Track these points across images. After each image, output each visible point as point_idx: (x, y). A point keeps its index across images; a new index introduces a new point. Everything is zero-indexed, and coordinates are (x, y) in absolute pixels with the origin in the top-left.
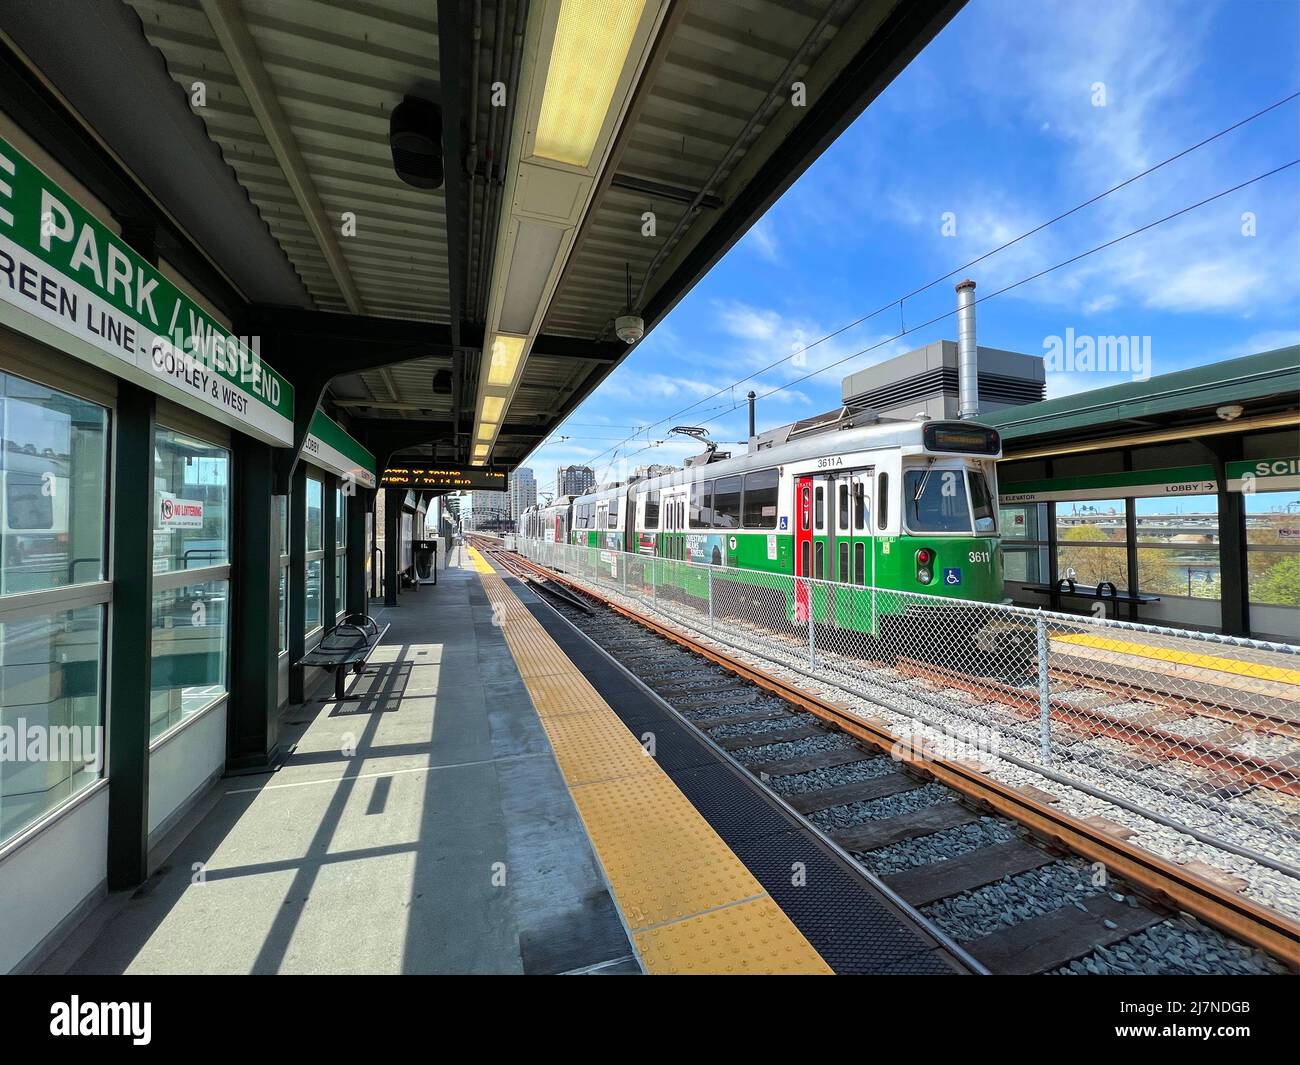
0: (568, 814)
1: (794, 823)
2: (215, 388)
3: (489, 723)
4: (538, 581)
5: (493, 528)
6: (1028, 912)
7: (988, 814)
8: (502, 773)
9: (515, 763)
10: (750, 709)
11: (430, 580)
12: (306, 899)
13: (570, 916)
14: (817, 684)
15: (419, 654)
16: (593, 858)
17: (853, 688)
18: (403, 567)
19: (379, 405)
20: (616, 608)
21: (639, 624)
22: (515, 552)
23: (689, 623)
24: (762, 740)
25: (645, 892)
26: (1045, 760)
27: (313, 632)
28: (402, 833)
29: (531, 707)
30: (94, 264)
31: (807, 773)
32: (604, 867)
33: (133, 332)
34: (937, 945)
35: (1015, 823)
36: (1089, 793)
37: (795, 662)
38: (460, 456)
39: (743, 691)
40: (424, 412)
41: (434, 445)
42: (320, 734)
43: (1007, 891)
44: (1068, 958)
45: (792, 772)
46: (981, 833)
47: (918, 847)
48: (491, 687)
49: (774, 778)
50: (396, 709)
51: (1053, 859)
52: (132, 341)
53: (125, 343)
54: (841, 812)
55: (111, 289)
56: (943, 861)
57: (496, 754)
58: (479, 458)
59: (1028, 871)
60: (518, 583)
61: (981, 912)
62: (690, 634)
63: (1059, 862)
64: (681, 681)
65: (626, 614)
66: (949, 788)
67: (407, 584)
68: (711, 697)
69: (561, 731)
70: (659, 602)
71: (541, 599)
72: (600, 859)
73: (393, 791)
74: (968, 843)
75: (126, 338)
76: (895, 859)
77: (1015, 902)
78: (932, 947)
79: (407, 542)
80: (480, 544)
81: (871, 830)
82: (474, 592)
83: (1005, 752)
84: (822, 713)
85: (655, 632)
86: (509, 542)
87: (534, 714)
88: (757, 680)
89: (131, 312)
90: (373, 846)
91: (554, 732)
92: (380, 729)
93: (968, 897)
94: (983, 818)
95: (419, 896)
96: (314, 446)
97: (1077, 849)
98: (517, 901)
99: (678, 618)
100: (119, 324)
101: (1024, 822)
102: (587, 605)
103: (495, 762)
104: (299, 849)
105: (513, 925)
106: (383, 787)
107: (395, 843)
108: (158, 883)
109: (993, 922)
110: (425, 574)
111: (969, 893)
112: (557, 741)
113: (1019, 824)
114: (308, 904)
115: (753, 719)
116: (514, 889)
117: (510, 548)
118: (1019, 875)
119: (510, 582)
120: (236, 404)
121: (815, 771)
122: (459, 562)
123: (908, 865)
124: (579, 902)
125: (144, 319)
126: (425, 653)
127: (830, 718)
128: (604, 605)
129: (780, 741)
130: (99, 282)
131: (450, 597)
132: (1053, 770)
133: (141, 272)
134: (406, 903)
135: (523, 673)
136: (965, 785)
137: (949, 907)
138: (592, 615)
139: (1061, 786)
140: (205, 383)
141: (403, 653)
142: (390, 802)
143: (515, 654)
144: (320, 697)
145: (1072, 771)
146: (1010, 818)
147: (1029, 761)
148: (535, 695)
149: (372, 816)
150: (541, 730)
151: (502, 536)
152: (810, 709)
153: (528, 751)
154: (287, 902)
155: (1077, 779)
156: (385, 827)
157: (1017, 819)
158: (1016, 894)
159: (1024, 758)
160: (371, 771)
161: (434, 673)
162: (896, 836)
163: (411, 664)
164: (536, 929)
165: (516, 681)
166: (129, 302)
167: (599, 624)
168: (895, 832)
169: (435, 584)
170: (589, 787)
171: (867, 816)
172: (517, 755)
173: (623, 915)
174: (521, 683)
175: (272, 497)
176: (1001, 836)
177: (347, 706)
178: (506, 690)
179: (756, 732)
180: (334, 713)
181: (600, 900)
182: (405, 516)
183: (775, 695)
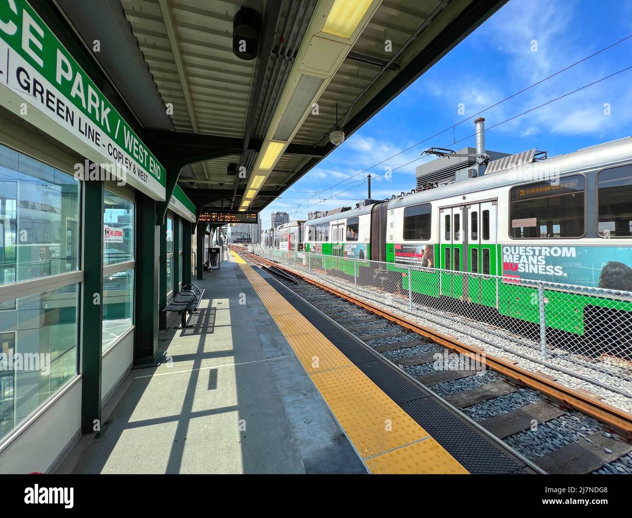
0: (312, 390)
1: (427, 393)
2: (134, 169)
3: (260, 340)
4: (267, 267)
5: (241, 242)
6: (560, 443)
7: (522, 387)
8: (273, 366)
9: (277, 361)
10: (385, 330)
11: (216, 267)
12: (185, 439)
13: (327, 449)
14: (415, 318)
15: (218, 304)
16: (331, 415)
17: (434, 320)
18: (205, 261)
19: (199, 181)
20: (307, 280)
21: (320, 288)
22: (253, 253)
23: (344, 287)
24: (394, 347)
25: (364, 435)
26: (543, 357)
27: (170, 293)
28: (228, 400)
29: (279, 331)
30: (82, 95)
31: (422, 364)
32: (339, 420)
33: (99, 135)
34: (525, 465)
35: (538, 392)
36: (572, 376)
37: (402, 307)
38: (234, 207)
39: (379, 321)
40: (221, 184)
41: (222, 201)
42: (177, 346)
43: (545, 430)
44: (591, 471)
45: (415, 364)
46: (521, 397)
47: (490, 405)
48: (257, 320)
49: (406, 367)
50: (212, 332)
51: (564, 413)
52: (99, 140)
53: (96, 141)
54: (445, 386)
55: (90, 111)
56: (506, 414)
57: (267, 356)
58: (244, 208)
59: (553, 419)
60: (258, 268)
61: (534, 442)
62: (346, 293)
63: (568, 414)
64: (346, 316)
65: (312, 283)
66: (498, 373)
67: (206, 269)
68: (364, 324)
69: (297, 344)
70: (327, 277)
71: (270, 276)
72: (335, 415)
73: (219, 377)
74: (517, 403)
75: (97, 138)
76: (480, 412)
77: (551, 437)
78: (523, 466)
79: (206, 249)
80: (237, 250)
81: (463, 396)
82: (238, 273)
83: (521, 353)
84: (422, 333)
85: (328, 292)
86: (250, 248)
87: (282, 335)
88: (385, 316)
89: (98, 124)
90: (215, 408)
91: (293, 343)
92: (206, 343)
93: (525, 434)
94: (520, 389)
95: (245, 437)
96: (174, 202)
97: (576, 407)
98: (297, 440)
99: (338, 285)
100: (93, 130)
101: (543, 391)
102: (294, 278)
103: (267, 361)
104: (177, 410)
105: (298, 454)
106: (214, 374)
107: (226, 406)
108: (107, 429)
109: (543, 449)
110: (214, 264)
111: (525, 432)
112: (297, 349)
113: (541, 393)
114: (187, 442)
115: (387, 336)
116: (294, 433)
117: (251, 252)
118: (549, 421)
119: (254, 268)
120: (143, 177)
121: (425, 363)
122: (228, 258)
123: (487, 415)
124: (330, 441)
125: (104, 129)
126: (221, 303)
127: (427, 335)
128: (301, 278)
129: (404, 348)
130: (84, 106)
131: (227, 275)
132: (549, 363)
133: (103, 103)
134: (239, 441)
135: (272, 313)
136: (507, 371)
137: (516, 440)
138: (296, 284)
139: (556, 372)
140: (130, 165)
141: (210, 304)
142: (219, 383)
143: (265, 304)
144: (175, 326)
145: (559, 364)
146: (535, 390)
147: (535, 358)
148: (280, 325)
149: (211, 391)
150: (287, 343)
151: (246, 246)
152: (415, 331)
153: (284, 355)
154: (175, 441)
155: (563, 368)
156: (219, 397)
157: (539, 390)
158: (550, 433)
159: (531, 356)
160: (207, 366)
161: (227, 313)
162: (477, 399)
163: (215, 309)
164: (311, 457)
165: (267, 318)
166: (98, 119)
167: (301, 288)
168: (476, 397)
169: (219, 269)
170: (319, 374)
171: (459, 388)
172: (278, 356)
173: (356, 449)
174: (272, 318)
175: (156, 226)
176: (533, 400)
177: (188, 331)
178: (265, 322)
179: (391, 343)
180: (182, 335)
181: (341, 439)
182: (206, 236)
183: (396, 324)
